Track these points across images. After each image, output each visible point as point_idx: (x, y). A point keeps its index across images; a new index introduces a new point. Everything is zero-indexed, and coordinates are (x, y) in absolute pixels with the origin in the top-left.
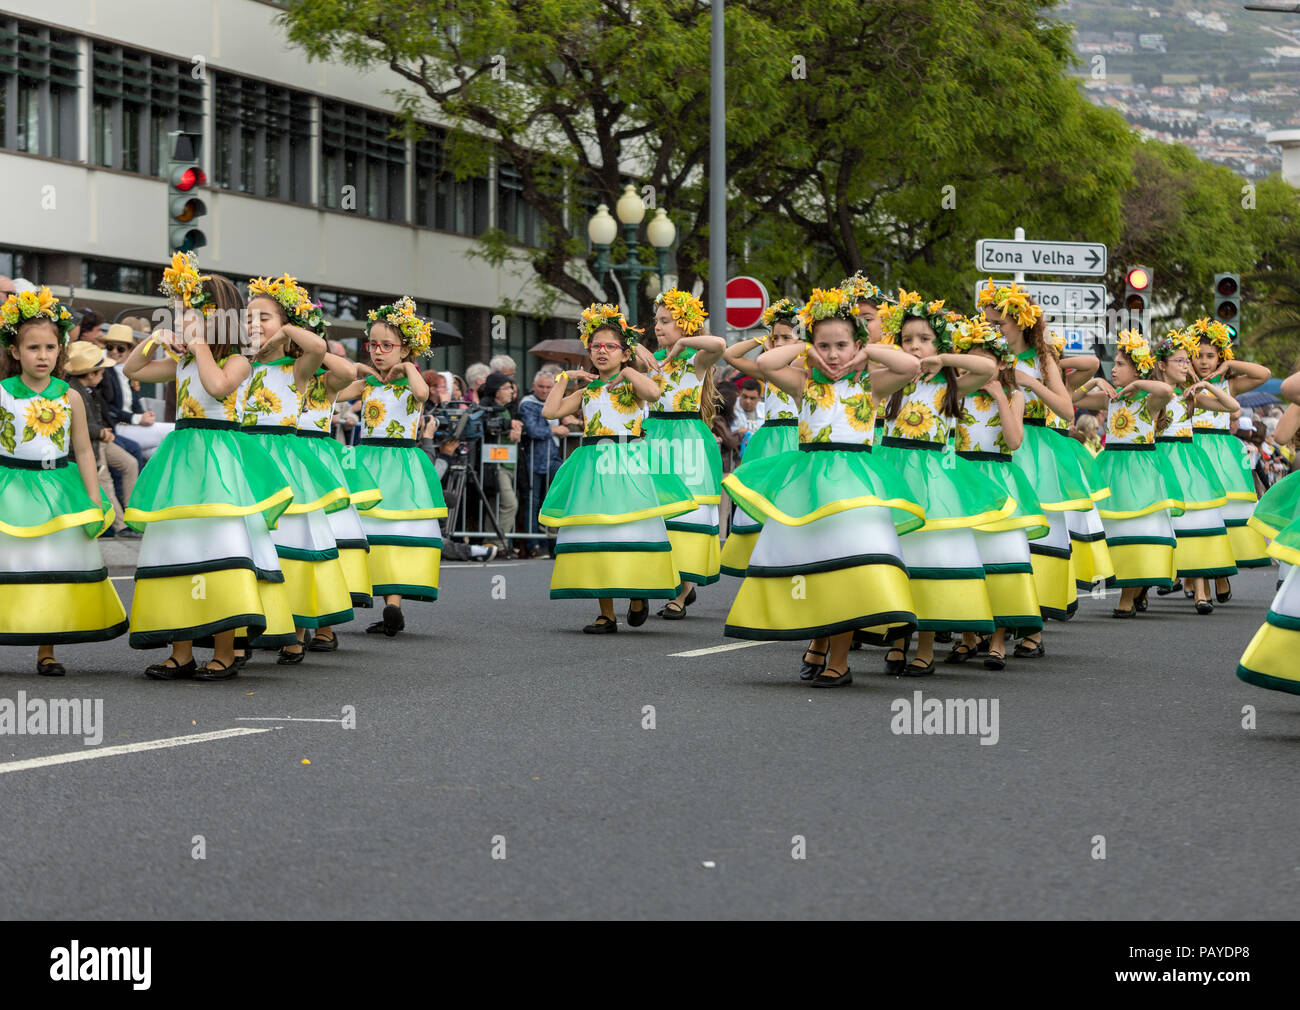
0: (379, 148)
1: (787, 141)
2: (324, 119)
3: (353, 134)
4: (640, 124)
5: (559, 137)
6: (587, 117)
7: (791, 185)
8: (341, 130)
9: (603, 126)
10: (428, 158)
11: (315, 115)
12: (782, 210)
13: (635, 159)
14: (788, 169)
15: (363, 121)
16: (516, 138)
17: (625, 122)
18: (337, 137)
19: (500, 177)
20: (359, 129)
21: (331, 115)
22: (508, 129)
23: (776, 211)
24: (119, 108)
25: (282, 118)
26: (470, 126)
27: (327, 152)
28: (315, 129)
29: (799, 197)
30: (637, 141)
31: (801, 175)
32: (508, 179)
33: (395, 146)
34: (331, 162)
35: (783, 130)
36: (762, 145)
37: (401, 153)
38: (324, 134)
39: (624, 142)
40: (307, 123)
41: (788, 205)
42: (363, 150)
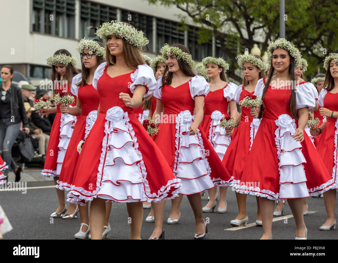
0: (175, 34)
1: (309, 29)
2: (158, 25)
3: (167, 29)
4: (261, 25)
5: (234, 30)
6: (243, 22)
7: (312, 44)
8: (163, 28)
9: (248, 25)
10: (192, 37)
11: (154, 23)
12: (310, 53)
13: (260, 36)
14: (311, 39)
15: (170, 25)
16: (218, 29)
17: (255, 24)
18: (162, 30)
19: (216, 43)
20: (169, 28)
21: (160, 23)
22: (215, 27)
23: (308, 53)
24: (89, 22)
25: (143, 24)
26: (205, 26)
27: (158, 35)
28: (154, 28)
29: (315, 48)
30: (261, 31)
31: (315, 41)
32: (219, 43)
33: (181, 33)
34: (160, 39)
35: (307, 26)
36: (300, 31)
37: (183, 35)
38: (158, 29)
39: (256, 31)
40: (151, 26)
41: (311, 51)
42: (170, 35)
